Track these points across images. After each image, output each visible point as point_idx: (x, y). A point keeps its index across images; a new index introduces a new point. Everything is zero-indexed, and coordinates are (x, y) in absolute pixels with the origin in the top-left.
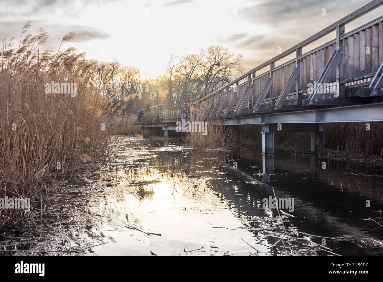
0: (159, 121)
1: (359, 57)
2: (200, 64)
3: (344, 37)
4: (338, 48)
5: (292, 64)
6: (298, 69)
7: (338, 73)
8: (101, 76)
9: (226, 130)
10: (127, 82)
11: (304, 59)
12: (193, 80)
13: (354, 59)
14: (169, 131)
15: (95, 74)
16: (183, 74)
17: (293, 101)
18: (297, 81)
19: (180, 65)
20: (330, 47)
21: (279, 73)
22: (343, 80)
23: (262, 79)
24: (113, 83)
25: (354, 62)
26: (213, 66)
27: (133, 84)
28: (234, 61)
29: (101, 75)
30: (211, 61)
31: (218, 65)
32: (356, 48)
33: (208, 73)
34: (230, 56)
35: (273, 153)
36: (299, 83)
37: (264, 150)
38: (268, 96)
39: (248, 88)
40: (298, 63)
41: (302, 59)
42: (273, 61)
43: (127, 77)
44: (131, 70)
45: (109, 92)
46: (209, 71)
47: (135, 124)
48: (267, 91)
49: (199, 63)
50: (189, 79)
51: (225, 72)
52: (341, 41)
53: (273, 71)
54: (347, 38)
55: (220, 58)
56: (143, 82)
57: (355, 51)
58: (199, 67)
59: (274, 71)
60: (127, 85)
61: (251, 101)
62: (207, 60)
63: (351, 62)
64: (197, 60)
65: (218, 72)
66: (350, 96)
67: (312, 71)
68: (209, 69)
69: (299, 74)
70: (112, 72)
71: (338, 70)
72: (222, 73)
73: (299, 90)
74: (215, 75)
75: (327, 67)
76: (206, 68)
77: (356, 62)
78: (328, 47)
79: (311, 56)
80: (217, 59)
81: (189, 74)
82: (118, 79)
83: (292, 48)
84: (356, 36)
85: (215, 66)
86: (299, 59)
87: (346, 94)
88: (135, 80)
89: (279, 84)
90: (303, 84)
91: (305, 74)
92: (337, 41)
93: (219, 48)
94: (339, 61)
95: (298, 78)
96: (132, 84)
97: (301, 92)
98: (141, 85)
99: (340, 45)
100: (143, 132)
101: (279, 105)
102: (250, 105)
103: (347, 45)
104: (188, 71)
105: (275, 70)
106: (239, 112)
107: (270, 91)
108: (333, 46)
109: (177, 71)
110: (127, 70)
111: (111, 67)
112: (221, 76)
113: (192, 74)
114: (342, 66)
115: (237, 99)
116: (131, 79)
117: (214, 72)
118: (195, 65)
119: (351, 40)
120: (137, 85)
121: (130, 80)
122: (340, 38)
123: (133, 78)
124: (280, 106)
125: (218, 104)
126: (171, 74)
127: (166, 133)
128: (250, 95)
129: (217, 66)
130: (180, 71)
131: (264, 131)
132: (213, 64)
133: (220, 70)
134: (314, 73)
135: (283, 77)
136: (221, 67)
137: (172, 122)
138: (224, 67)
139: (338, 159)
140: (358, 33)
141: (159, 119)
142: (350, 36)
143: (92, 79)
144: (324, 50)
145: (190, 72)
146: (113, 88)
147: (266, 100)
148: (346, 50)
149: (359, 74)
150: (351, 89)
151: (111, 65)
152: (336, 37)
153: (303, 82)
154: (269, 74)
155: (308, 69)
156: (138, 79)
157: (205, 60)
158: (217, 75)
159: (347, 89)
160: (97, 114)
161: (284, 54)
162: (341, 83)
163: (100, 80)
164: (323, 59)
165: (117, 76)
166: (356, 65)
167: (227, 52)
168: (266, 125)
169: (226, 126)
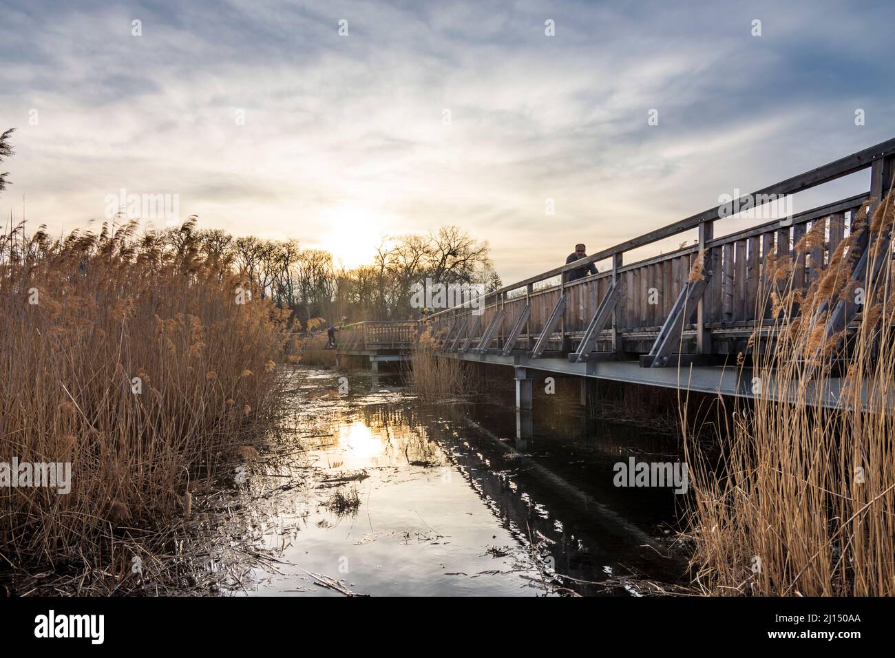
0: (364, 348)
1: (640, 301)
2: (428, 252)
3: (622, 271)
4: (614, 283)
5: (556, 292)
6: (564, 301)
7: (614, 318)
8: (267, 264)
9: (465, 367)
10: (312, 275)
11: (571, 288)
12: (416, 275)
13: (633, 302)
14: (380, 363)
15: (257, 260)
16: (401, 266)
17: (557, 343)
18: (562, 318)
19: (397, 252)
20: (605, 279)
21: (539, 302)
22: (621, 328)
23: (517, 305)
24: (288, 277)
25: (633, 306)
26: (447, 255)
27: (322, 279)
28: (478, 251)
29: (266, 261)
30: (443, 248)
31: (454, 254)
32: (636, 289)
33: (439, 267)
34: (471, 242)
35: (531, 408)
36: (565, 320)
37: (518, 404)
38: (524, 332)
39: (497, 313)
40: (564, 293)
41: (569, 287)
42: (531, 282)
43: (312, 267)
44: (318, 255)
45: (281, 290)
46: (441, 264)
47: (326, 349)
48: (523, 325)
49: (425, 250)
50: (411, 275)
51: (464, 266)
52: (618, 275)
53: (530, 296)
54: (625, 272)
55: (456, 245)
56: (337, 277)
57: (635, 292)
58: (426, 256)
59: (532, 297)
60: (311, 280)
61: (501, 334)
62: (438, 248)
63: (629, 306)
64: (422, 246)
65: (453, 266)
66: (629, 351)
67: (581, 308)
68: (440, 261)
69: (565, 309)
70: (286, 258)
71: (614, 314)
72: (460, 266)
73: (565, 331)
74: (449, 269)
75: (601, 309)
76: (436, 259)
77: (635, 308)
78: (602, 279)
79: (580, 286)
80: (452, 245)
81: (411, 266)
82: (296, 269)
83: (557, 270)
84: (636, 272)
85: (449, 256)
86: (565, 286)
87: (623, 348)
88: (325, 272)
89: (539, 316)
90: (569, 324)
91: (572, 310)
92: (614, 274)
93: (455, 230)
94: (615, 302)
95: (564, 315)
96: (320, 278)
97: (568, 333)
98: (334, 281)
99: (617, 279)
100: (339, 361)
101: (538, 351)
102: (499, 338)
103: (626, 281)
104: (409, 262)
105: (533, 295)
106: (484, 351)
107: (526, 324)
108: (609, 280)
109: (393, 261)
110: (311, 256)
111: (284, 250)
112: (458, 272)
113: (414, 267)
114: (619, 309)
115: (480, 326)
116: (317, 270)
117: (448, 265)
118: (420, 252)
119: (630, 276)
120: (327, 280)
121: (316, 272)
122: (616, 270)
123: (321, 269)
124: (540, 353)
125: (453, 330)
126: (383, 266)
127: (375, 366)
128: (499, 327)
129: (453, 257)
130: (396, 261)
131: (518, 377)
132: (446, 253)
133: (458, 262)
134: (585, 312)
135: (544, 308)
136: (459, 258)
137: (384, 348)
138: (463, 259)
139: (615, 420)
140: (639, 269)
141: (364, 344)
142: (629, 271)
143: (252, 269)
144: (597, 282)
145: (412, 264)
146: (288, 283)
147: (522, 336)
148: (624, 288)
149: (639, 324)
150: (631, 341)
151: (284, 246)
152: (612, 268)
153: (570, 320)
154: (525, 299)
155: (577, 304)
156: (330, 271)
157: (434, 246)
158: (452, 270)
159: (626, 341)
160: (268, 367)
161: (546, 276)
162: (619, 332)
163: (266, 270)
164: (596, 293)
165: (295, 264)
166: (636, 311)
167: (467, 236)
168: (521, 369)
169: (467, 362)
